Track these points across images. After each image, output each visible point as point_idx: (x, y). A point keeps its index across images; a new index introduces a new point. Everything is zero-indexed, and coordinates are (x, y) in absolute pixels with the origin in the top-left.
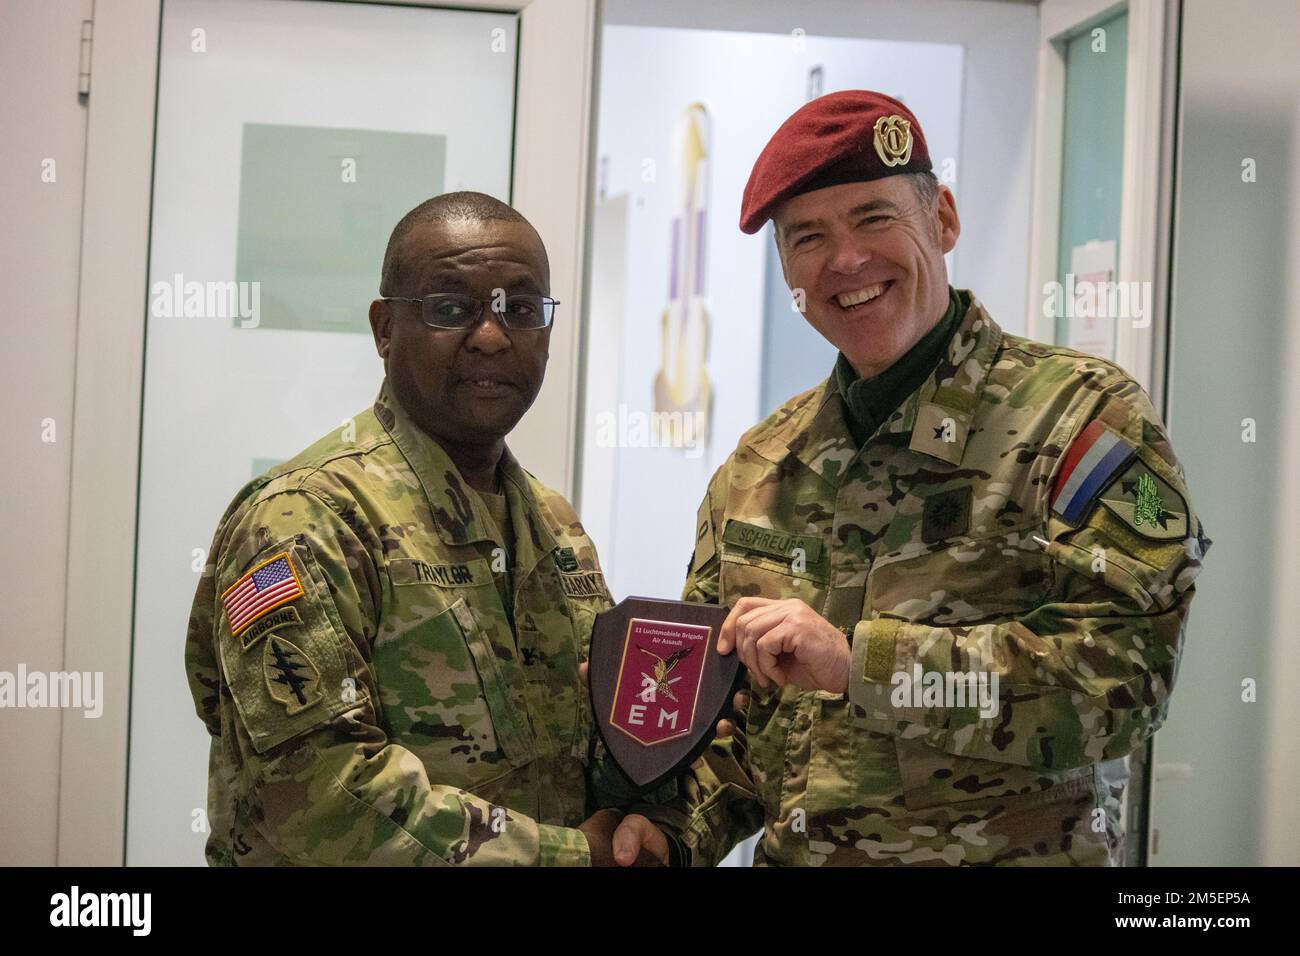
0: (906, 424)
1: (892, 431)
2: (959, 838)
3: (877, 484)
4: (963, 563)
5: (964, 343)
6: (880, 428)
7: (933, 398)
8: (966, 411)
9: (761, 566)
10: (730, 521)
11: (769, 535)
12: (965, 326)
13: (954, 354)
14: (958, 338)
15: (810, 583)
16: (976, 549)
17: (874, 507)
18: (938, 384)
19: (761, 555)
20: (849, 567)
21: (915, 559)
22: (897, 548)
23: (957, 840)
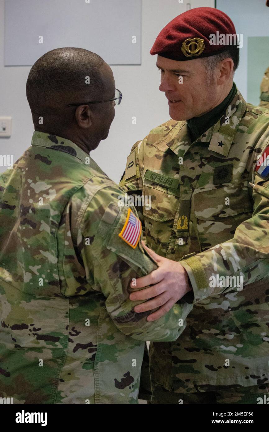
0: (207, 139)
1: (202, 141)
2: (227, 298)
3: (196, 160)
4: (229, 194)
5: (232, 109)
6: (197, 139)
7: (219, 130)
8: (231, 136)
9: (157, 189)
10: (147, 170)
11: (161, 177)
12: (233, 103)
13: (228, 113)
14: (230, 107)
15: (174, 197)
16: (234, 188)
17: (193, 168)
18: (221, 125)
19: (157, 184)
20: (186, 192)
21: (210, 191)
22: (203, 186)
23: (226, 299)
